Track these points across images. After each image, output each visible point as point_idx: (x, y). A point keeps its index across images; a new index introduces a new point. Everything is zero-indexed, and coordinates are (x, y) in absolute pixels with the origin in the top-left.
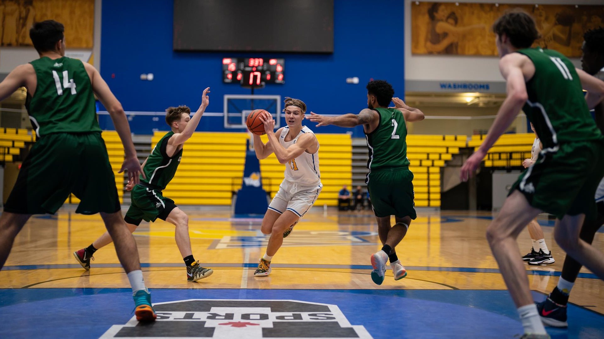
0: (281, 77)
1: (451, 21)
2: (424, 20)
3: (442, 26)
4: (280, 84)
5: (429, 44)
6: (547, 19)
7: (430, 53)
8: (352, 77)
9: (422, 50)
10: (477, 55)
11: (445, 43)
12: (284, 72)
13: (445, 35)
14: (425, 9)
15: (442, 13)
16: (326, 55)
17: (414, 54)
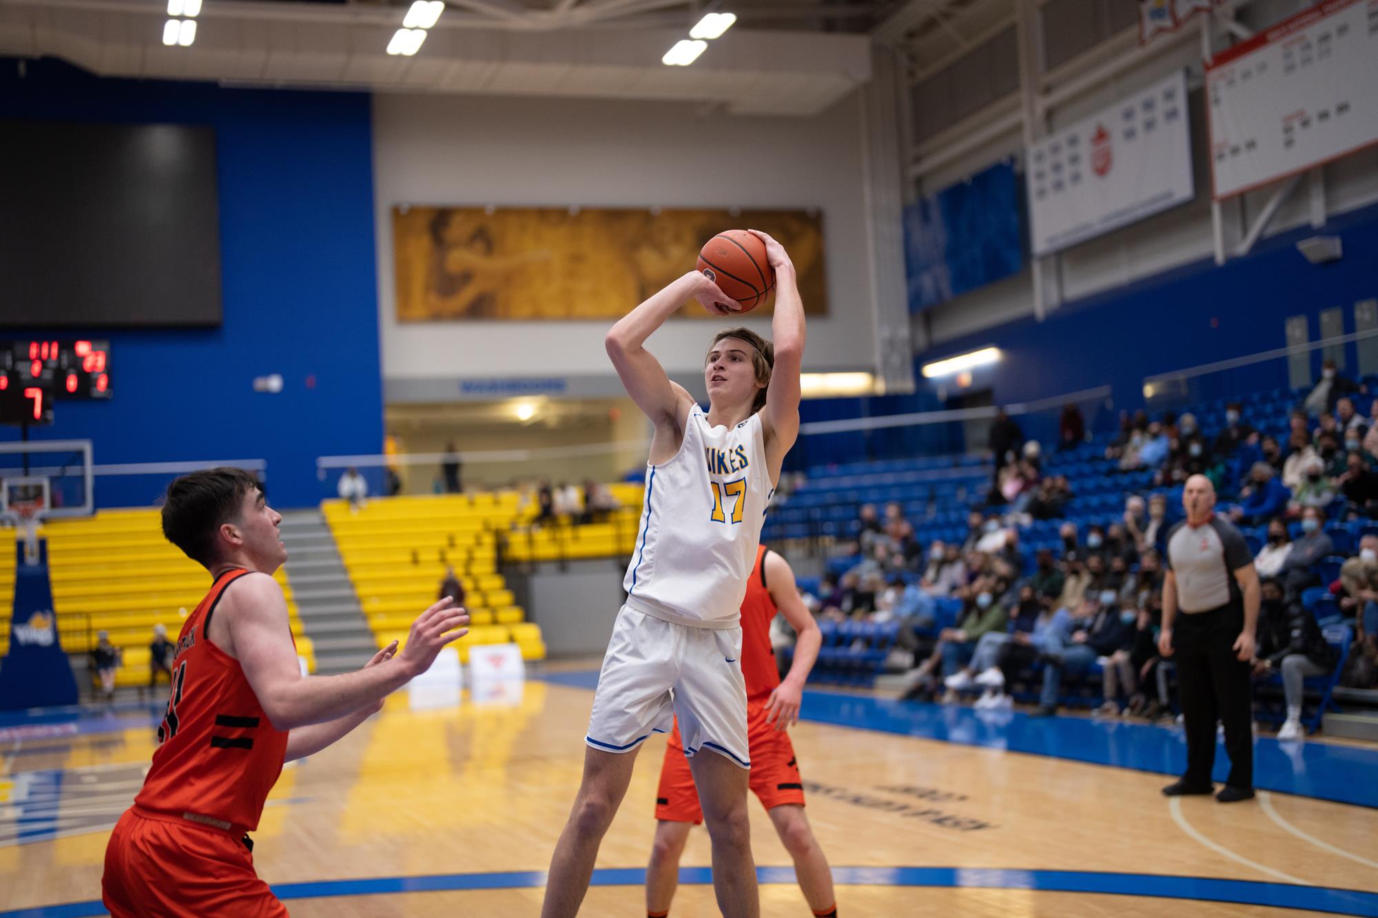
0: (103, 382)
1: (479, 246)
2: (421, 246)
3: (461, 258)
4: (102, 400)
5: (433, 299)
6: (678, 238)
7: (437, 317)
8: (267, 373)
9: (418, 309)
10: (537, 317)
11: (467, 295)
12: (110, 370)
13: (467, 277)
14: (422, 222)
15: (458, 229)
16: (204, 331)
17: (403, 319)
